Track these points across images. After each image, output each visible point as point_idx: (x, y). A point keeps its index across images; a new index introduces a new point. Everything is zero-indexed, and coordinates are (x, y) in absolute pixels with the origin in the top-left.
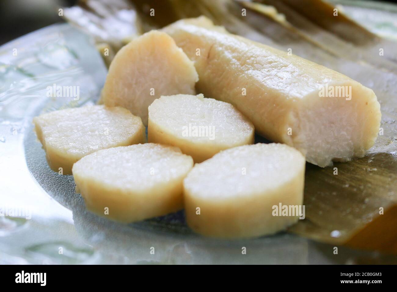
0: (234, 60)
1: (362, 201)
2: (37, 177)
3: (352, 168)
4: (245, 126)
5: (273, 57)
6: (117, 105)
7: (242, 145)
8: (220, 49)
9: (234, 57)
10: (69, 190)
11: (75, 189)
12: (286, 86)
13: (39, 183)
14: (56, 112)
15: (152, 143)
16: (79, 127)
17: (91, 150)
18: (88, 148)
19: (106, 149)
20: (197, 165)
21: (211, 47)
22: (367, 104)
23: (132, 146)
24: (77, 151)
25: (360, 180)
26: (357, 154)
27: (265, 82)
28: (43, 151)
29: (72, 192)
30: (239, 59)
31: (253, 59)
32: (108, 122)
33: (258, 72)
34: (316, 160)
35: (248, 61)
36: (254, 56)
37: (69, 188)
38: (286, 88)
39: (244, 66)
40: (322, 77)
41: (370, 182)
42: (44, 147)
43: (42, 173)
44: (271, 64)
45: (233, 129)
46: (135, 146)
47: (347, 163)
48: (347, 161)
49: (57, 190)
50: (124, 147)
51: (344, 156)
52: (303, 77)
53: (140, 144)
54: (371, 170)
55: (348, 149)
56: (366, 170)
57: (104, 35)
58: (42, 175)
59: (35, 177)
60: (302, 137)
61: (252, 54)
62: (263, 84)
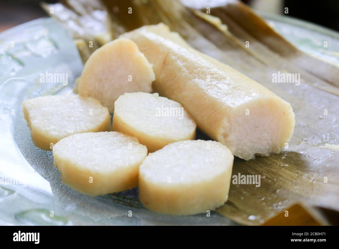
0: (184, 68)
1: (274, 192)
2: (23, 152)
3: (269, 162)
4: (189, 123)
5: (214, 70)
6: (89, 95)
7: (186, 140)
8: (174, 57)
9: (184, 66)
10: (48, 164)
11: (52, 163)
12: (223, 96)
13: (25, 157)
14: (40, 98)
15: (116, 132)
16: (58, 112)
17: (68, 133)
18: (65, 131)
19: (80, 134)
20: (150, 154)
21: (167, 55)
22: (284, 113)
23: (100, 133)
24: (56, 133)
25: (274, 173)
26: (274, 151)
27: (207, 91)
28: (28, 128)
29: (50, 165)
30: (188, 69)
31: (199, 69)
32: (82, 110)
33: (202, 81)
34: (242, 154)
35: (195, 70)
36: (200, 67)
37: (48, 162)
38: (223, 97)
39: (192, 74)
40: (251, 91)
41: (282, 176)
42: (29, 125)
43: (27, 148)
44: (213, 76)
45: (180, 126)
46: (102, 133)
47: (266, 157)
48: (266, 156)
49: (39, 163)
50: (94, 133)
51: (264, 152)
52: (236, 90)
53: (106, 132)
54: (284, 166)
55: (268, 147)
56: (280, 165)
57: (81, 32)
58: (27, 150)
59: (21, 152)
60: (232, 137)
61: (198, 65)
62: (205, 92)
